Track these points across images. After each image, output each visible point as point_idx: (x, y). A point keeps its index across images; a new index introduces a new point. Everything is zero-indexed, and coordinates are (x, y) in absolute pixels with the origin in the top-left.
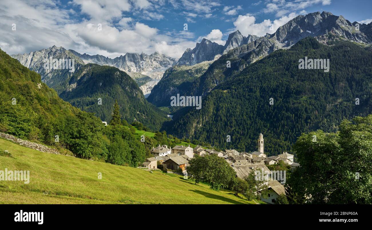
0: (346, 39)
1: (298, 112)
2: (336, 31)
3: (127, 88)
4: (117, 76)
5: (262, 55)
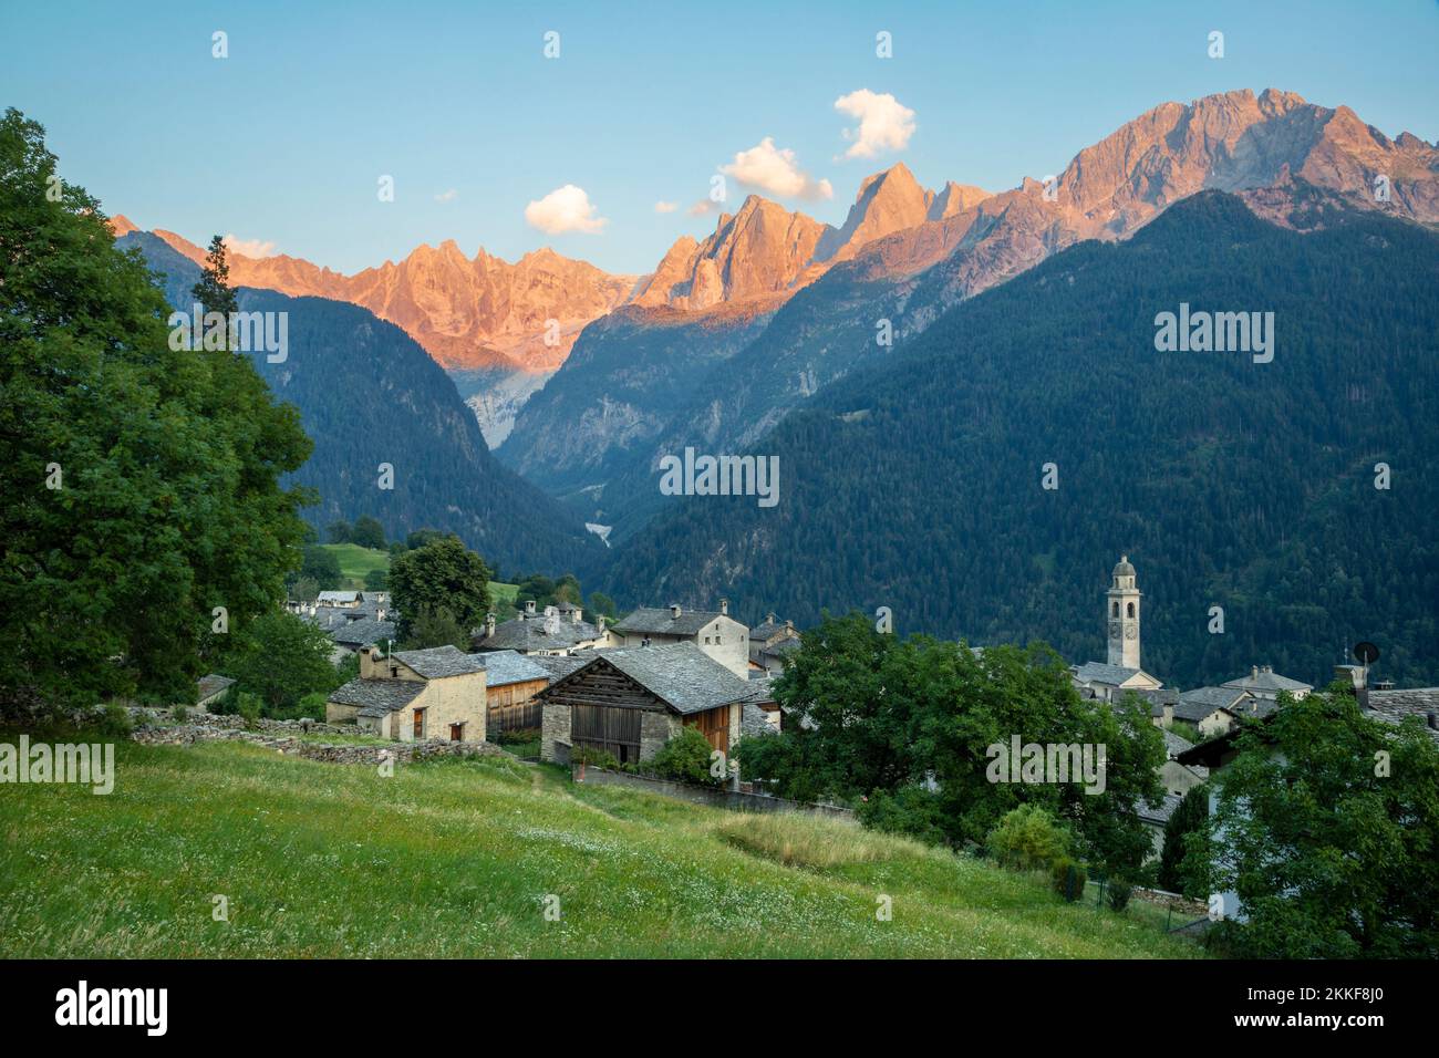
0: (1369, 204)
2: (1327, 169)
3: (404, 400)
4: (363, 344)
5: (1007, 268)
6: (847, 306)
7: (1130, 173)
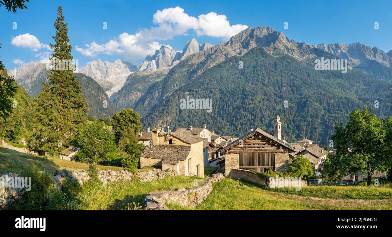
0: (286, 52)
1: (254, 112)
2: (279, 45)
3: (93, 92)
4: (84, 81)
5: (218, 61)
6: (184, 69)
7: (242, 42)
